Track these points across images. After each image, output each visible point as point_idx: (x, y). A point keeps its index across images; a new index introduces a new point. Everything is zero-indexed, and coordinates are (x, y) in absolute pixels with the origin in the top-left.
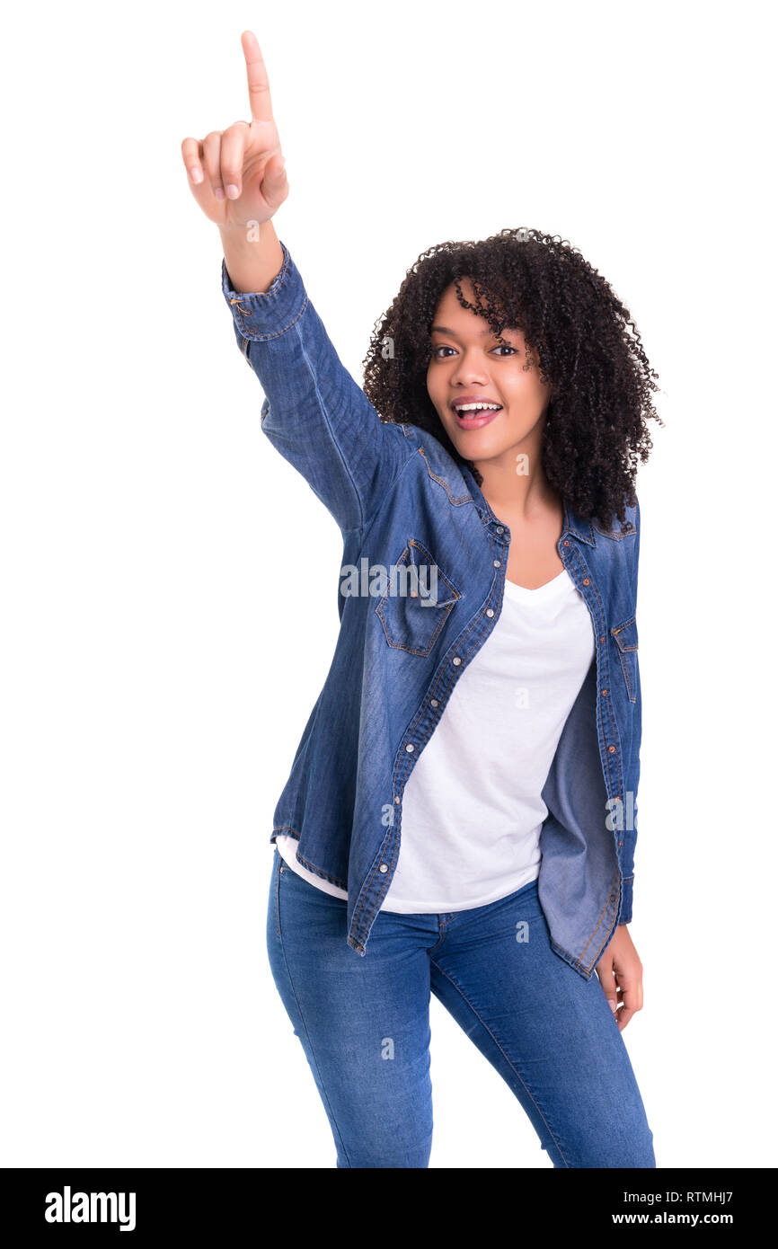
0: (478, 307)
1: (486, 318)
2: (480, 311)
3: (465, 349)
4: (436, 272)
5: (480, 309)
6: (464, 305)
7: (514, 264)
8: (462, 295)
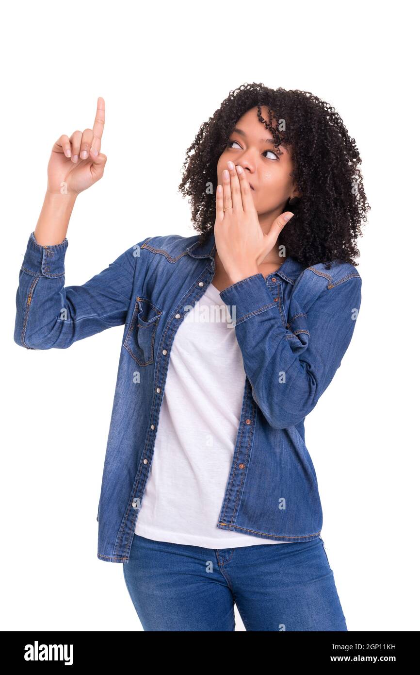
0: (269, 125)
1: (272, 133)
2: (270, 128)
3: (248, 148)
4: (247, 97)
5: (271, 126)
6: (261, 120)
7: (299, 107)
8: (261, 114)
